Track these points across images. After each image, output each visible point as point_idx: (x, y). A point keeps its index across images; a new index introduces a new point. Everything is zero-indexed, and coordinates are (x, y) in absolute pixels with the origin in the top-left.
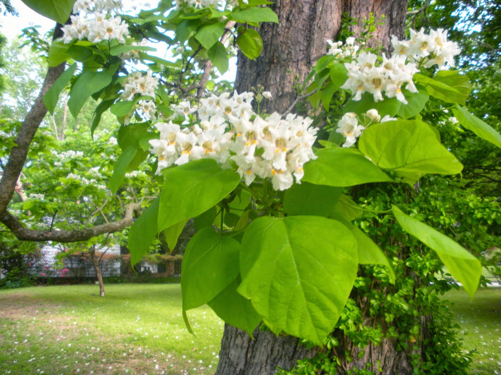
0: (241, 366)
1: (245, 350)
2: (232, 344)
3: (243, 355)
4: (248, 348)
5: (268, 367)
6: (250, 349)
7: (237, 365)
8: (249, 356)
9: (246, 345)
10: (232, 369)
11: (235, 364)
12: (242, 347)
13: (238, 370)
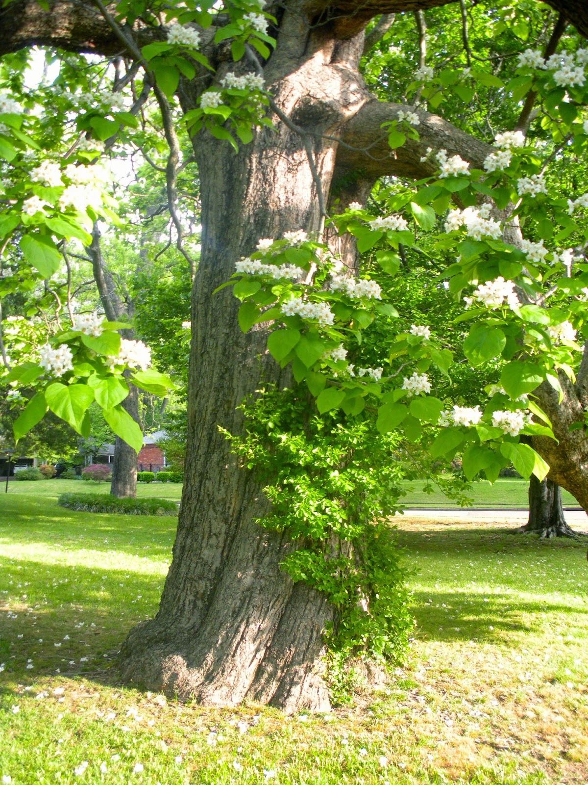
0: (217, 564)
1: (220, 550)
2: (204, 545)
3: (218, 554)
4: (224, 547)
5: (255, 562)
6: (227, 548)
7: (212, 563)
8: (225, 554)
9: (221, 544)
10: (207, 568)
11: (209, 563)
12: (217, 547)
13: (214, 568)
